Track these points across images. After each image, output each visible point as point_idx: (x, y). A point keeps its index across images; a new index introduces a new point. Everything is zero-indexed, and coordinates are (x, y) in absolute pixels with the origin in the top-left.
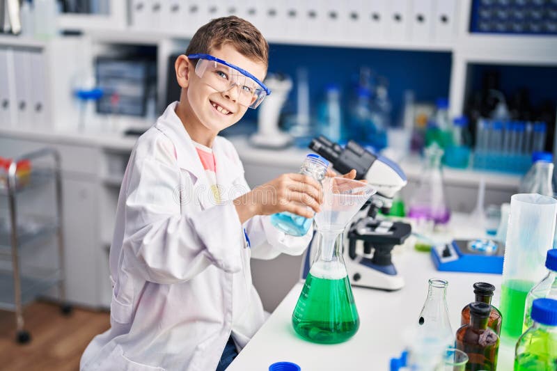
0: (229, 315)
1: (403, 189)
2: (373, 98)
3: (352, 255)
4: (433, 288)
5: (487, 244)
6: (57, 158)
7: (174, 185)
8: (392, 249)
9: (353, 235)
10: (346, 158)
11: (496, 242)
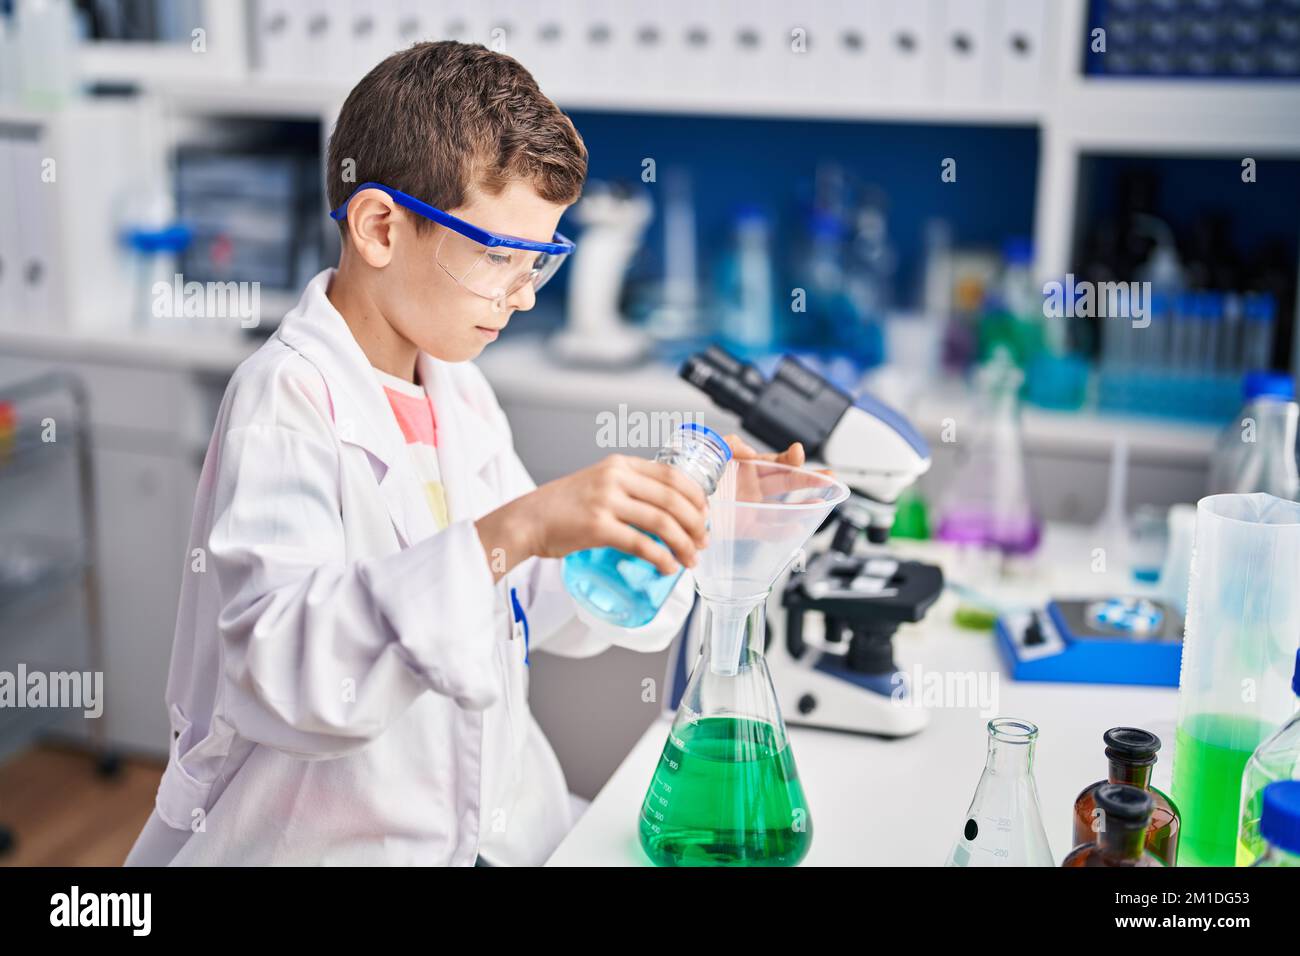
0: (470, 816)
1: (921, 479)
2: (849, 238)
3: (796, 648)
4: (999, 745)
5: (1135, 611)
6: (81, 397)
7: (327, 486)
8: (894, 631)
9: (795, 599)
10: (776, 402)
11: (1157, 605)
